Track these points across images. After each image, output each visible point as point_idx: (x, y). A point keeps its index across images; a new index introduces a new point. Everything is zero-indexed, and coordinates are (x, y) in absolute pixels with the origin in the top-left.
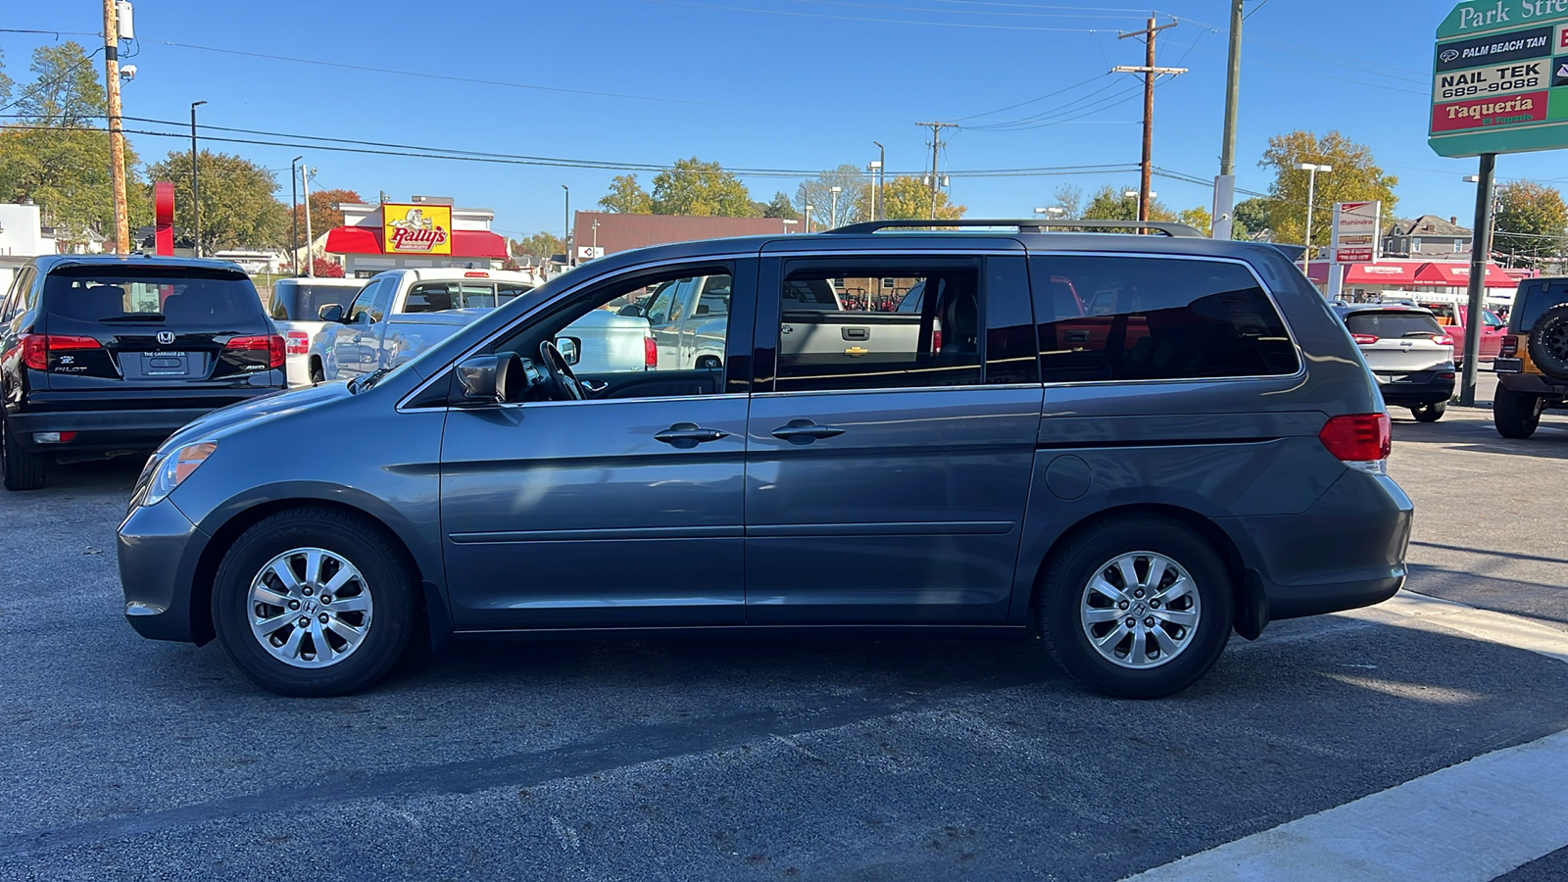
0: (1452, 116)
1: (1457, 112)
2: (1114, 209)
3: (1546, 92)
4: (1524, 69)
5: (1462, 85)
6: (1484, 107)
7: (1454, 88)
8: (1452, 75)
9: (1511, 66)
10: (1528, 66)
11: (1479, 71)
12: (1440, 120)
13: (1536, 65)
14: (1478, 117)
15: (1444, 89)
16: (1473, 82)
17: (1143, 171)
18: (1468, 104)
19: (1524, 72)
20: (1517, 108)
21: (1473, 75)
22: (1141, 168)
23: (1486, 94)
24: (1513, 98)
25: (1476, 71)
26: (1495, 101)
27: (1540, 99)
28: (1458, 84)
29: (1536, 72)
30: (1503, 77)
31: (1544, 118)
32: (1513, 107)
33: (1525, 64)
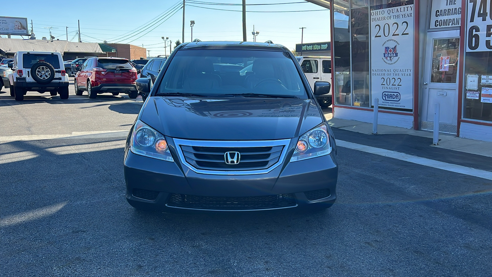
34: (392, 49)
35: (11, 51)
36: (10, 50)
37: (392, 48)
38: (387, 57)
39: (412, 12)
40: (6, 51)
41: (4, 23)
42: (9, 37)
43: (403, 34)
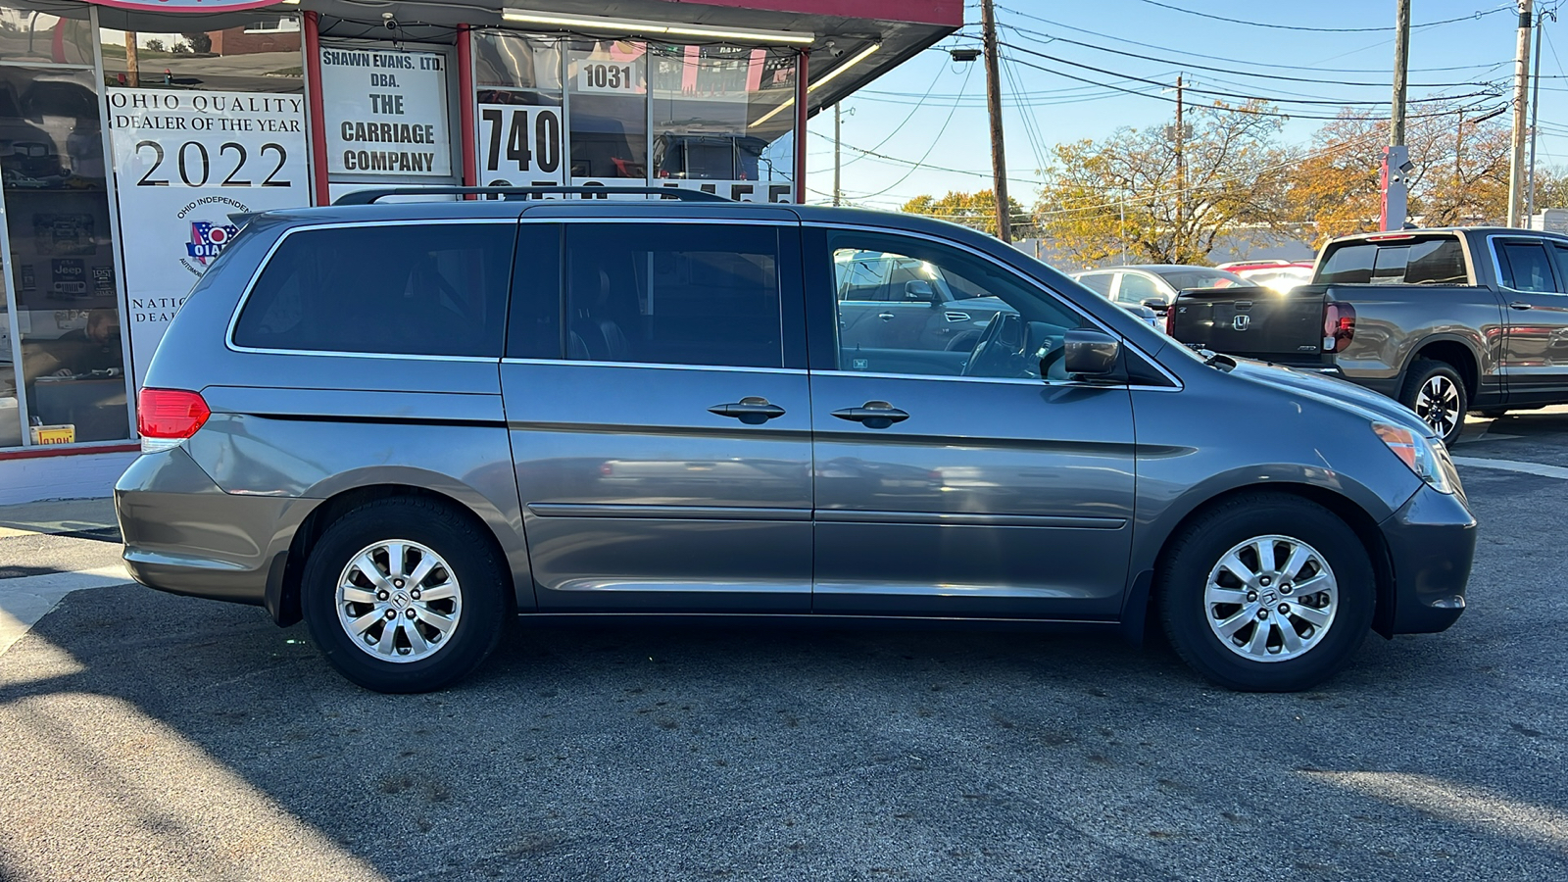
34: (222, 230)
37: (225, 228)
38: (204, 255)
39: (300, 117)
43: (267, 183)
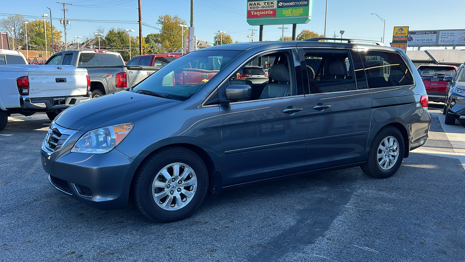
0: (252, 14)
1: (254, 13)
2: (116, 35)
3: (276, 9)
4: (270, 3)
5: (255, 6)
6: (261, 12)
7: (253, 6)
8: (252, 3)
9: (267, 1)
10: (271, 2)
11: (259, 2)
12: (250, 15)
13: (273, 2)
14: (259, 15)
15: (250, 6)
16: (257, 5)
17: (140, 24)
18: (257, 11)
19: (270, 4)
20: (269, 13)
21: (257, 3)
22: (139, 23)
23: (261, 9)
24: (268, 10)
25: (258, 2)
26: (263, 11)
27: (274, 11)
28: (254, 5)
29: (273, 4)
30: (265, 4)
31: (276, 16)
32: (268, 13)
33: (270, 1)
35: (445, 61)
36: (443, 60)
40: (439, 62)
41: (452, 35)
42: (454, 48)
